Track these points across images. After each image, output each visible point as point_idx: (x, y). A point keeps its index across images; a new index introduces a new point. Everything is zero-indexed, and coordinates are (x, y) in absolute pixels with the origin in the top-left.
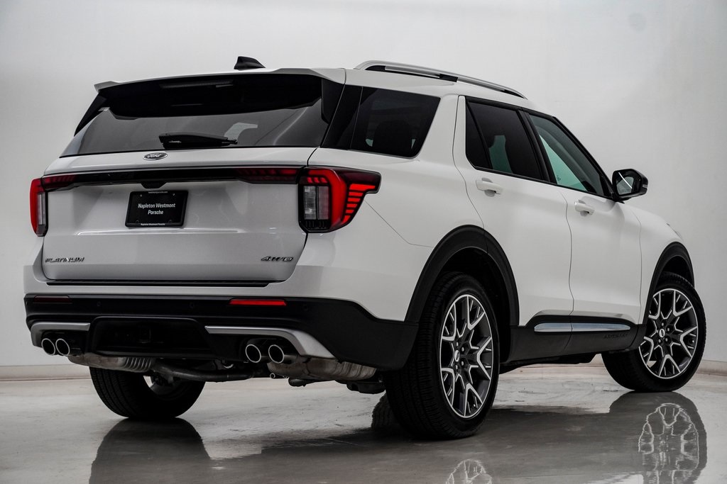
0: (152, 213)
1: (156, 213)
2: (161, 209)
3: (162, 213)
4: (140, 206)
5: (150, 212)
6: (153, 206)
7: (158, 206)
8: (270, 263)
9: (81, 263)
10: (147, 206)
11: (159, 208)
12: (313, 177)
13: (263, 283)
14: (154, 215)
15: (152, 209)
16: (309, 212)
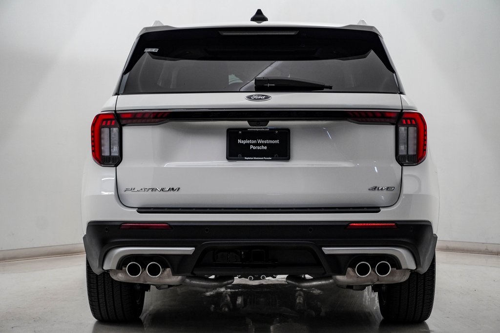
0: (255, 148)
1: (259, 148)
2: (264, 145)
3: (265, 148)
4: (240, 141)
5: (251, 147)
6: (254, 142)
7: (260, 141)
8: (376, 192)
9: (176, 192)
10: (248, 142)
11: (262, 144)
12: (406, 119)
13: (375, 209)
14: (257, 150)
15: (254, 145)
16: (402, 148)
